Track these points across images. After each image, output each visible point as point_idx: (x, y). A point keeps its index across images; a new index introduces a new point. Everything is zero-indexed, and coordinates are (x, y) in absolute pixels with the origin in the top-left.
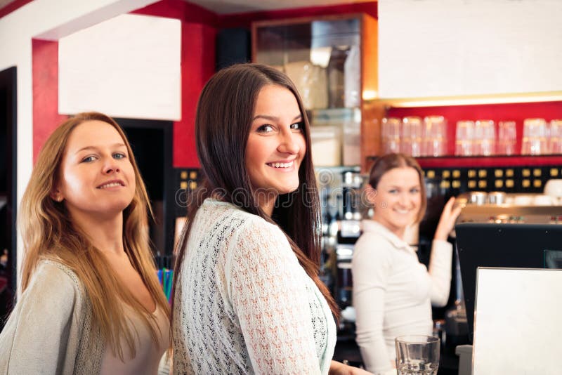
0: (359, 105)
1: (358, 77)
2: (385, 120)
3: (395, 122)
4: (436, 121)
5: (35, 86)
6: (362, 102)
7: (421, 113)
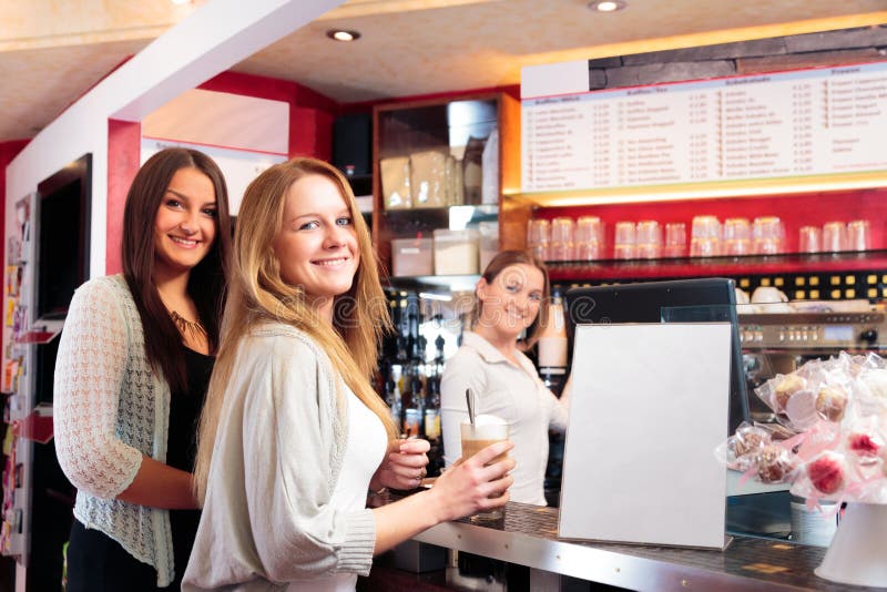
0: (497, 201)
1: (496, 170)
2: (530, 222)
3: (544, 223)
4: (591, 222)
5: (110, 175)
6: (502, 198)
7: (574, 213)
